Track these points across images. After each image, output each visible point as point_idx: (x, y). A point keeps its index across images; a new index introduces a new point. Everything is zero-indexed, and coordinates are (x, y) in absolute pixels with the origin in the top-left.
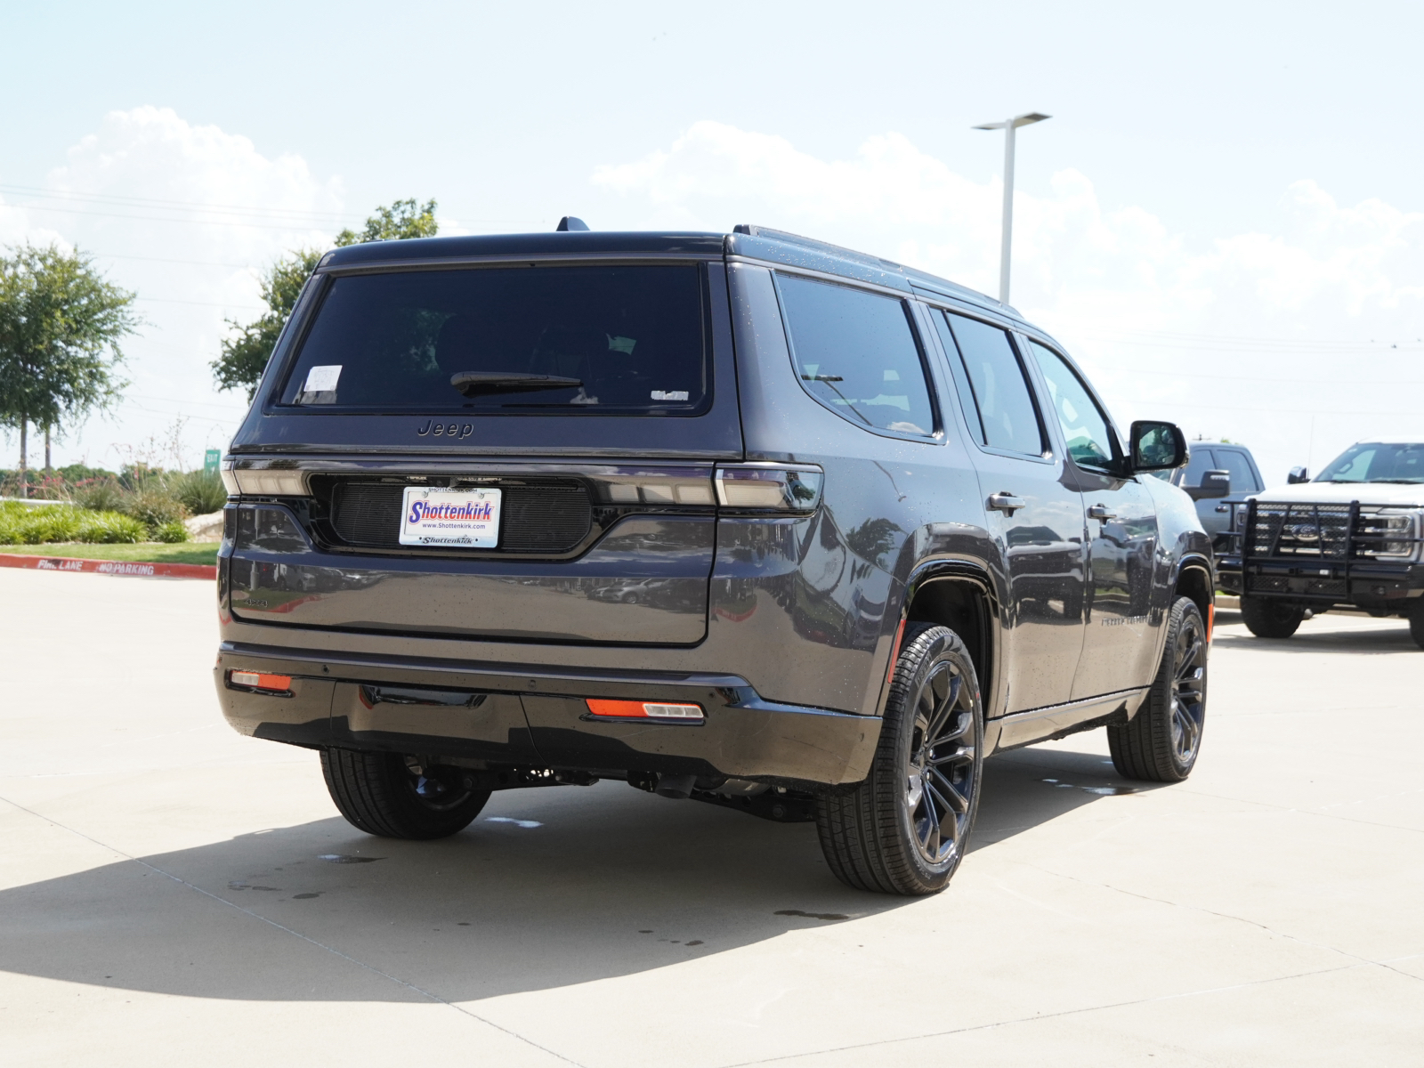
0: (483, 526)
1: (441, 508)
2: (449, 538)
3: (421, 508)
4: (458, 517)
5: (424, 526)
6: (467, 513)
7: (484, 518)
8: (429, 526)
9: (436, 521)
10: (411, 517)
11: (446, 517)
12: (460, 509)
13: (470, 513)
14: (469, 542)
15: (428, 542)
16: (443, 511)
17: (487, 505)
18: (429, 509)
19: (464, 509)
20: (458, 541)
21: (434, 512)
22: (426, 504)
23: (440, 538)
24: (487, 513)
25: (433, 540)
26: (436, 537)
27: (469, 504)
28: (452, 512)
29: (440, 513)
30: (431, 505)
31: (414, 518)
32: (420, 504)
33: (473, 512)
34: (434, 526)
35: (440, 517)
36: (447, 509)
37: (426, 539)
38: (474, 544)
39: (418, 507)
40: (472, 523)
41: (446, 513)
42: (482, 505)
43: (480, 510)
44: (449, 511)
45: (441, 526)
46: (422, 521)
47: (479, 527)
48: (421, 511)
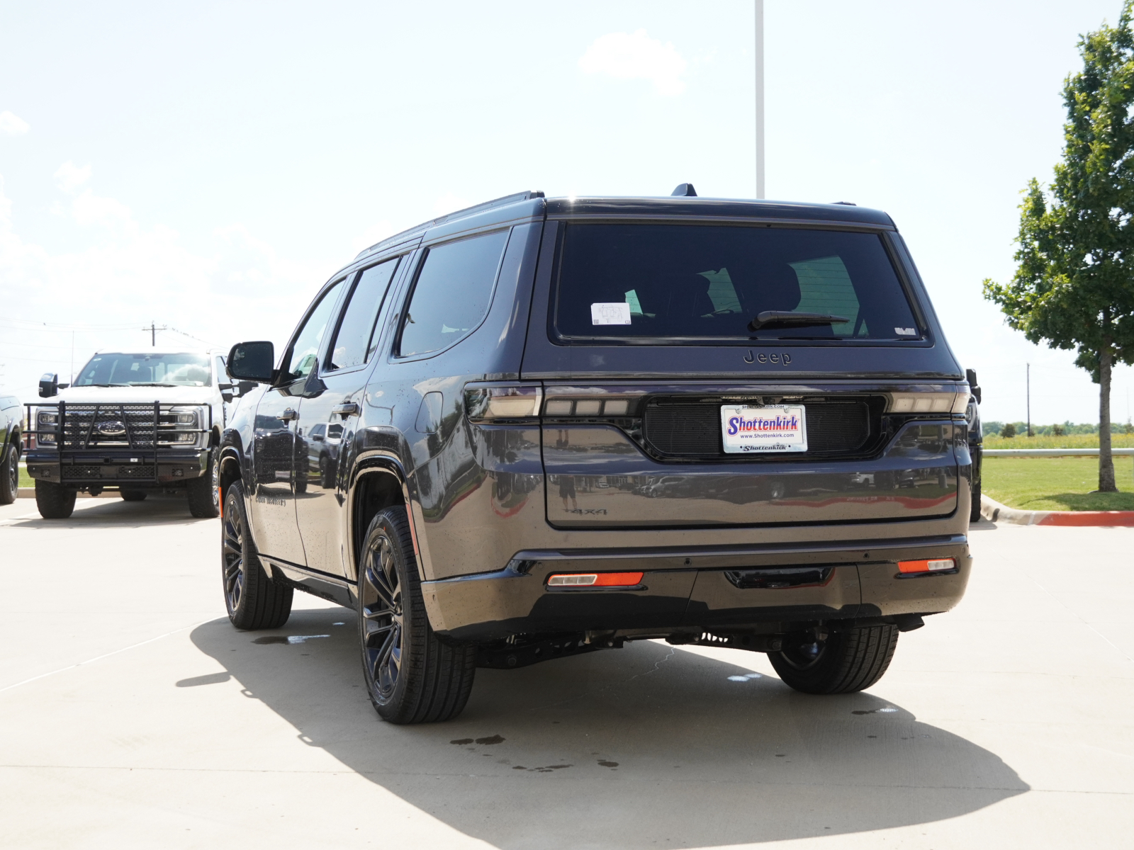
0: (792, 435)
1: (755, 422)
2: (766, 446)
3: (737, 422)
4: (770, 429)
5: (742, 437)
6: (778, 425)
7: (792, 428)
8: (747, 437)
9: (752, 433)
10: (730, 430)
11: (760, 429)
12: (771, 422)
13: (780, 425)
14: (784, 448)
15: (748, 450)
16: (757, 424)
17: (793, 418)
18: (744, 423)
19: (774, 422)
20: (774, 448)
21: (750, 425)
22: (741, 419)
23: (758, 446)
24: (794, 424)
25: (752, 448)
26: (755, 446)
27: (778, 418)
28: (764, 425)
29: (754, 425)
30: (746, 419)
31: (732, 430)
32: (737, 419)
33: (782, 424)
34: (751, 436)
35: (755, 429)
36: (760, 422)
37: (746, 447)
38: (787, 450)
39: (734, 422)
40: (783, 432)
41: (760, 425)
42: (789, 418)
43: (788, 422)
44: (762, 424)
45: (757, 436)
46: (740, 433)
47: (788, 436)
48: (738, 425)
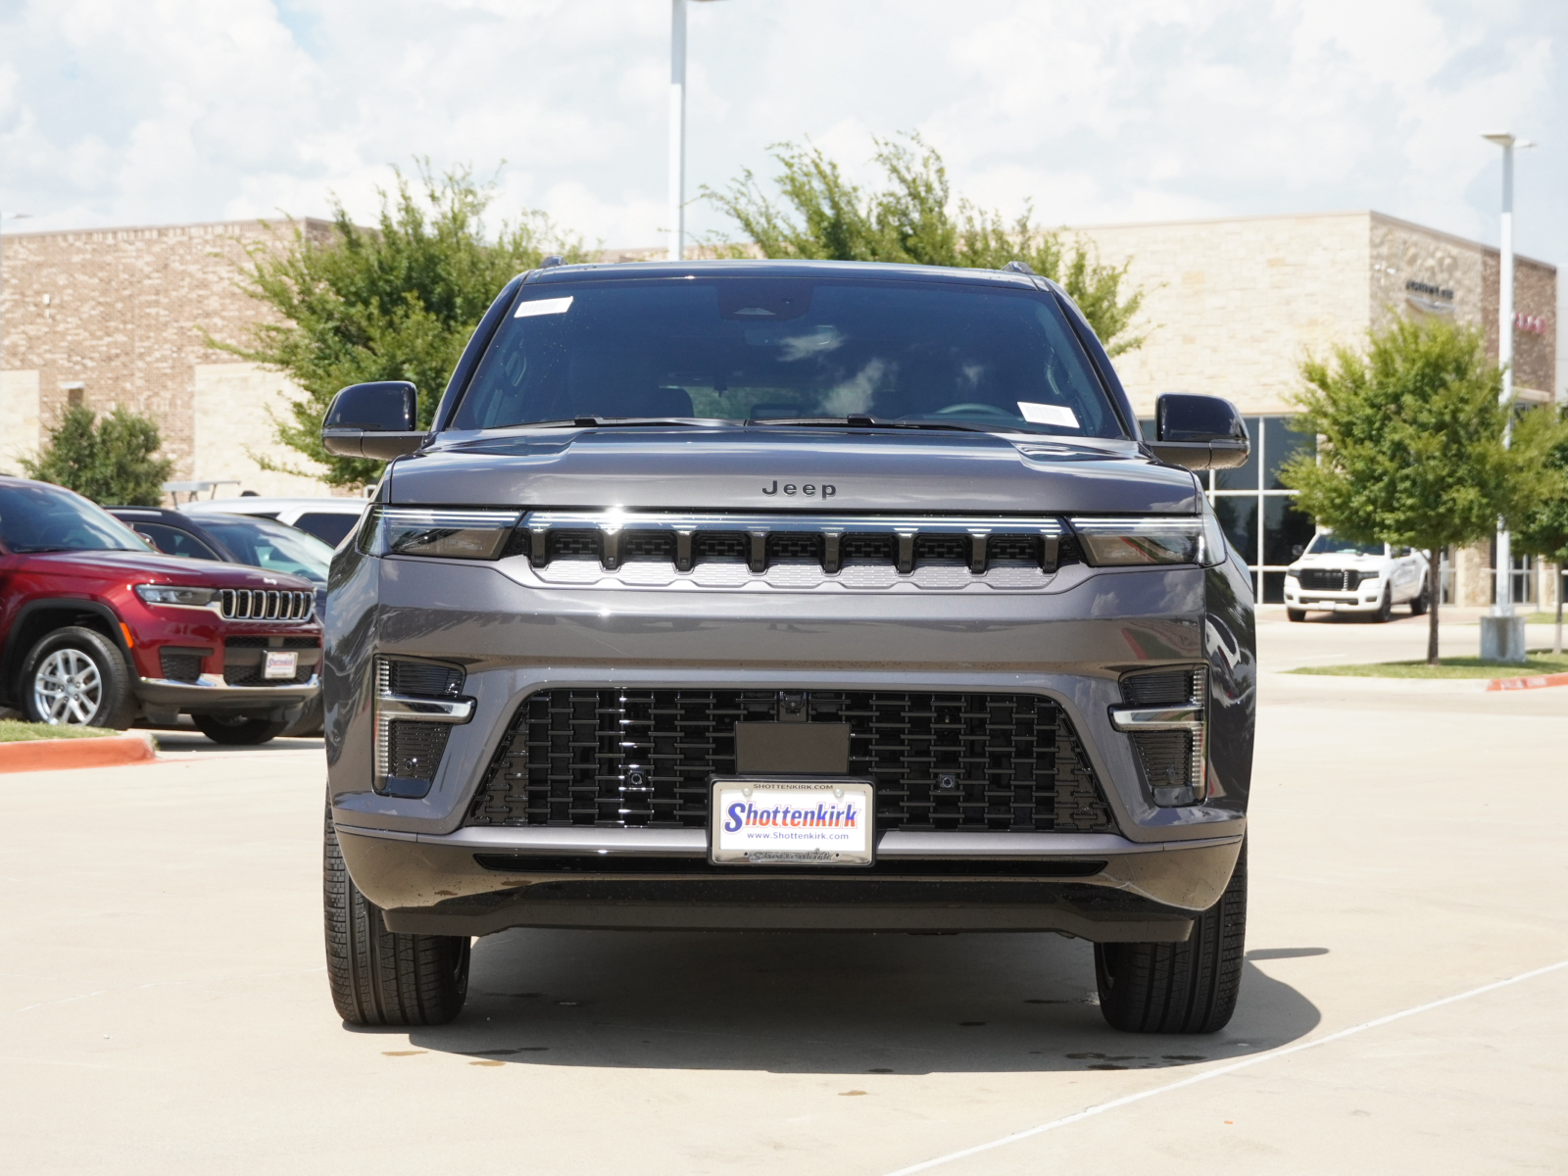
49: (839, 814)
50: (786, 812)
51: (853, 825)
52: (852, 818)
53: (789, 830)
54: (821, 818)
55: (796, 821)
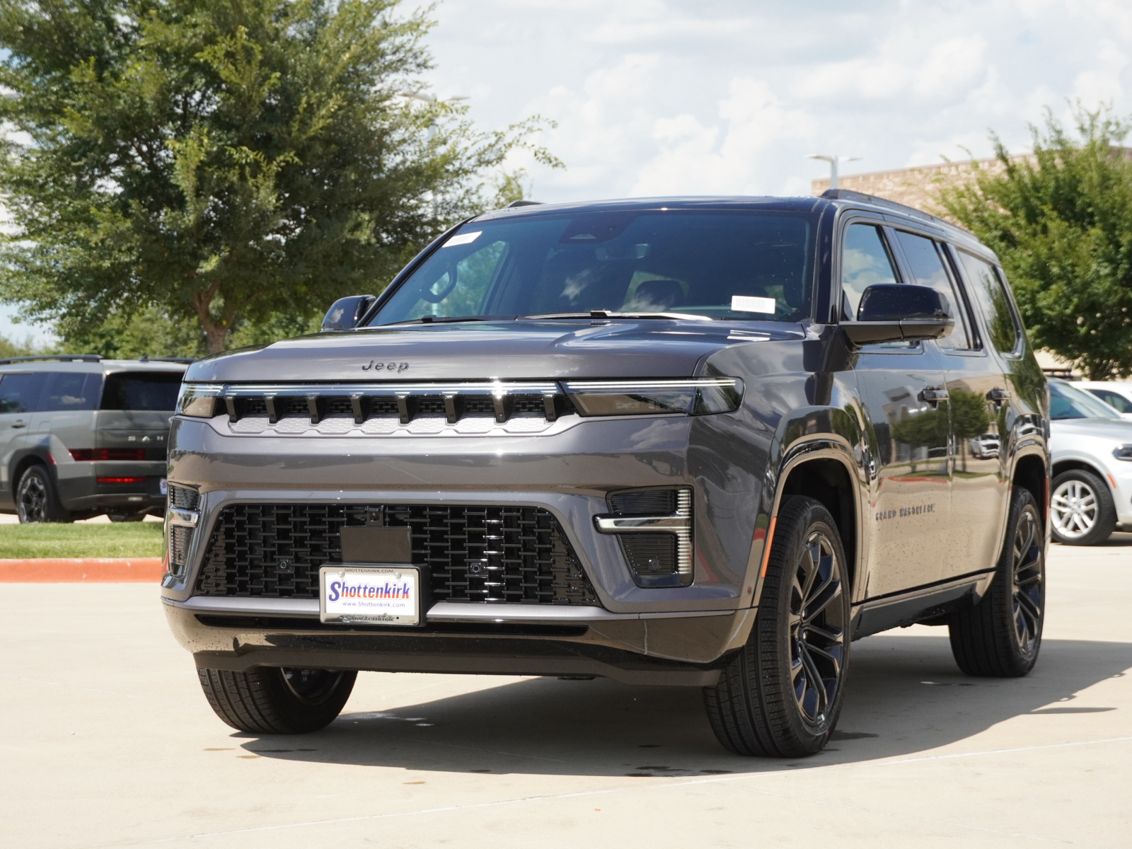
49: (399, 590)
50: (365, 588)
51: (407, 597)
52: (407, 593)
53: (368, 600)
54: (387, 592)
55: (372, 594)
